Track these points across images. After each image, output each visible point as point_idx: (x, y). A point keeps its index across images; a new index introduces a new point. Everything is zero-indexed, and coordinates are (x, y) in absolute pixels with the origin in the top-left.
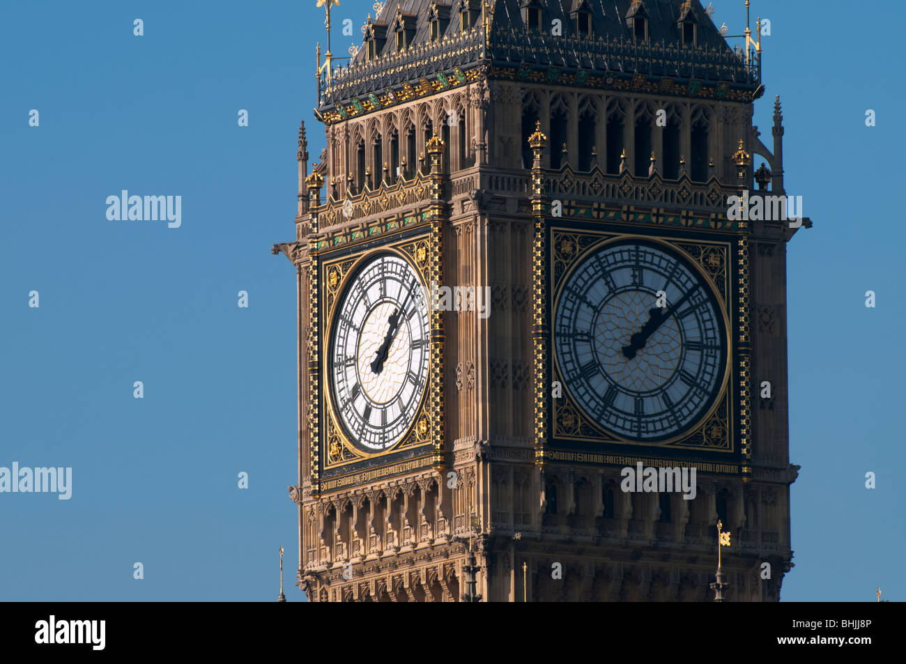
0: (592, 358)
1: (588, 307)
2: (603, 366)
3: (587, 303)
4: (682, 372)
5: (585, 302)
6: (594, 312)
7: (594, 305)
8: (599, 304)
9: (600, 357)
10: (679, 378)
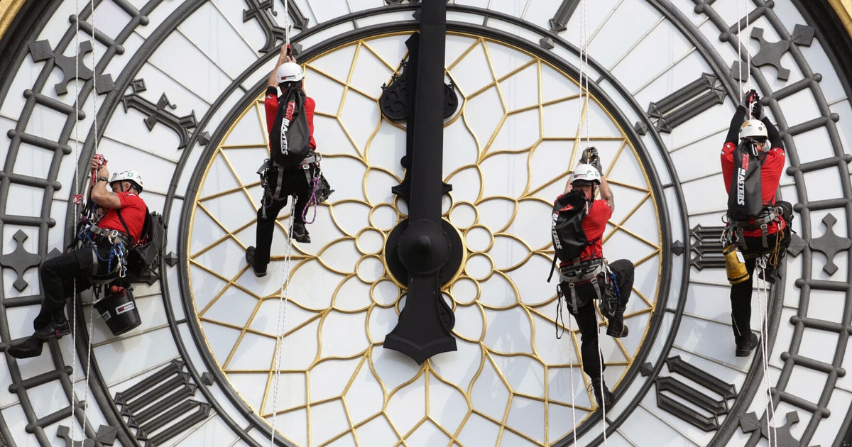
0: (174, 354)
1: (150, 125)
2: (234, 382)
3: (142, 106)
4: (665, 372)
5: (134, 103)
6: (185, 147)
7: (180, 112)
8: (214, 108)
9: (217, 342)
10: (651, 397)
